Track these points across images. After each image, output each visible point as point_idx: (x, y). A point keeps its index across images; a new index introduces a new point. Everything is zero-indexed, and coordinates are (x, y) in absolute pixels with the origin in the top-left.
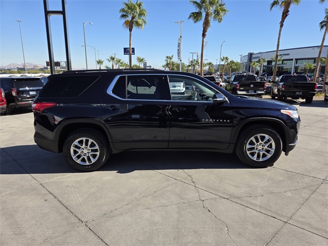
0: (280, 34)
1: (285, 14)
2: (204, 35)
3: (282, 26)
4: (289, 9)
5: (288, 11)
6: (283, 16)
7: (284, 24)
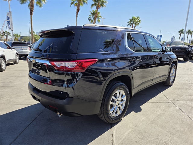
0: (76, 21)
1: (78, 10)
2: (31, 14)
3: (77, 16)
4: (80, 8)
5: (79, 9)
6: (77, 11)
7: (78, 15)
